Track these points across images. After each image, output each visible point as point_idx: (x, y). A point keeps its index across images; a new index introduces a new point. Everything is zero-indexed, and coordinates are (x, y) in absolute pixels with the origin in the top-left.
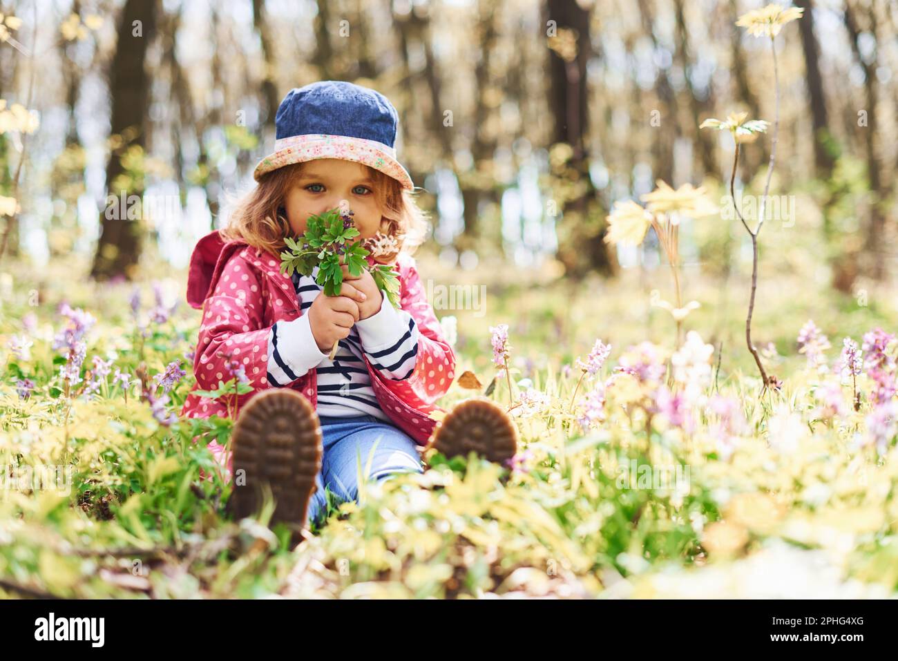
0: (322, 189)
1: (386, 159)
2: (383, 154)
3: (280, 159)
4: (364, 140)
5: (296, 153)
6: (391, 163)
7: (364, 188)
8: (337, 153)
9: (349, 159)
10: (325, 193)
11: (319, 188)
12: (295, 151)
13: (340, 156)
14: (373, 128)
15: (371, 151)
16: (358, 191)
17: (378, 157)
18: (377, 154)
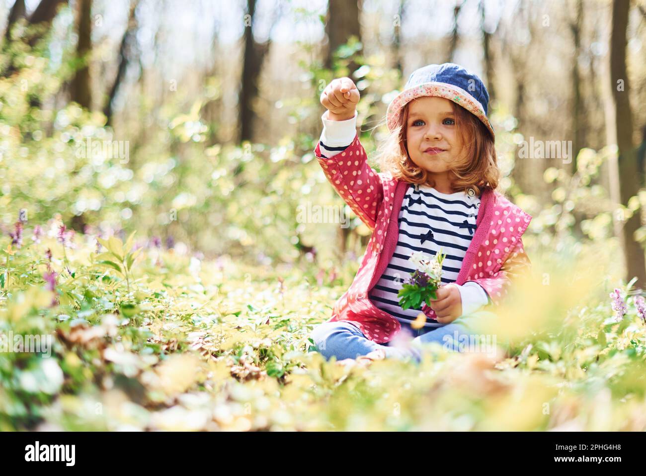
0: (423, 124)
1: (461, 97)
2: (458, 94)
6: (465, 100)
8: (427, 93)
10: (425, 126)
11: (421, 123)
12: (403, 96)
15: (449, 91)
17: (455, 95)
18: (454, 93)
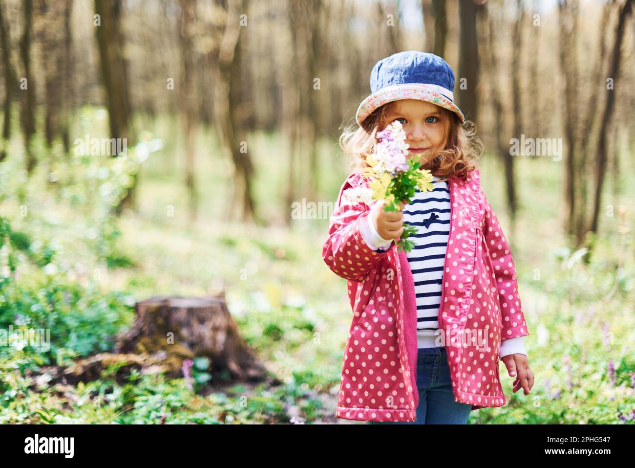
0: (405, 122)
3: (370, 103)
4: (424, 84)
5: (380, 97)
6: (445, 101)
7: (433, 117)
9: (414, 99)
10: (407, 124)
11: (402, 121)
12: (378, 96)
13: (407, 97)
14: (431, 76)
15: (429, 93)
16: (429, 120)
17: (434, 97)
18: (434, 95)
